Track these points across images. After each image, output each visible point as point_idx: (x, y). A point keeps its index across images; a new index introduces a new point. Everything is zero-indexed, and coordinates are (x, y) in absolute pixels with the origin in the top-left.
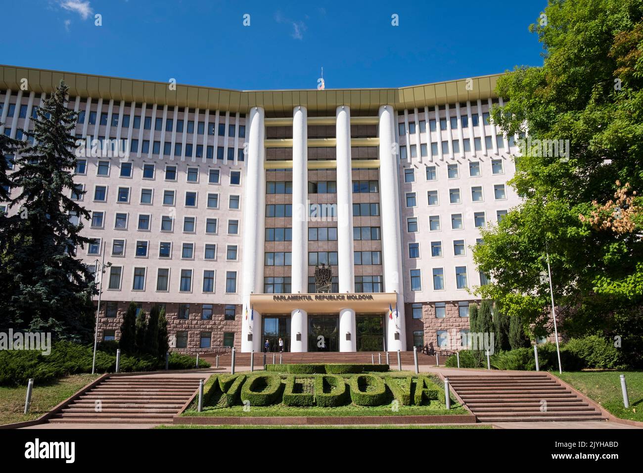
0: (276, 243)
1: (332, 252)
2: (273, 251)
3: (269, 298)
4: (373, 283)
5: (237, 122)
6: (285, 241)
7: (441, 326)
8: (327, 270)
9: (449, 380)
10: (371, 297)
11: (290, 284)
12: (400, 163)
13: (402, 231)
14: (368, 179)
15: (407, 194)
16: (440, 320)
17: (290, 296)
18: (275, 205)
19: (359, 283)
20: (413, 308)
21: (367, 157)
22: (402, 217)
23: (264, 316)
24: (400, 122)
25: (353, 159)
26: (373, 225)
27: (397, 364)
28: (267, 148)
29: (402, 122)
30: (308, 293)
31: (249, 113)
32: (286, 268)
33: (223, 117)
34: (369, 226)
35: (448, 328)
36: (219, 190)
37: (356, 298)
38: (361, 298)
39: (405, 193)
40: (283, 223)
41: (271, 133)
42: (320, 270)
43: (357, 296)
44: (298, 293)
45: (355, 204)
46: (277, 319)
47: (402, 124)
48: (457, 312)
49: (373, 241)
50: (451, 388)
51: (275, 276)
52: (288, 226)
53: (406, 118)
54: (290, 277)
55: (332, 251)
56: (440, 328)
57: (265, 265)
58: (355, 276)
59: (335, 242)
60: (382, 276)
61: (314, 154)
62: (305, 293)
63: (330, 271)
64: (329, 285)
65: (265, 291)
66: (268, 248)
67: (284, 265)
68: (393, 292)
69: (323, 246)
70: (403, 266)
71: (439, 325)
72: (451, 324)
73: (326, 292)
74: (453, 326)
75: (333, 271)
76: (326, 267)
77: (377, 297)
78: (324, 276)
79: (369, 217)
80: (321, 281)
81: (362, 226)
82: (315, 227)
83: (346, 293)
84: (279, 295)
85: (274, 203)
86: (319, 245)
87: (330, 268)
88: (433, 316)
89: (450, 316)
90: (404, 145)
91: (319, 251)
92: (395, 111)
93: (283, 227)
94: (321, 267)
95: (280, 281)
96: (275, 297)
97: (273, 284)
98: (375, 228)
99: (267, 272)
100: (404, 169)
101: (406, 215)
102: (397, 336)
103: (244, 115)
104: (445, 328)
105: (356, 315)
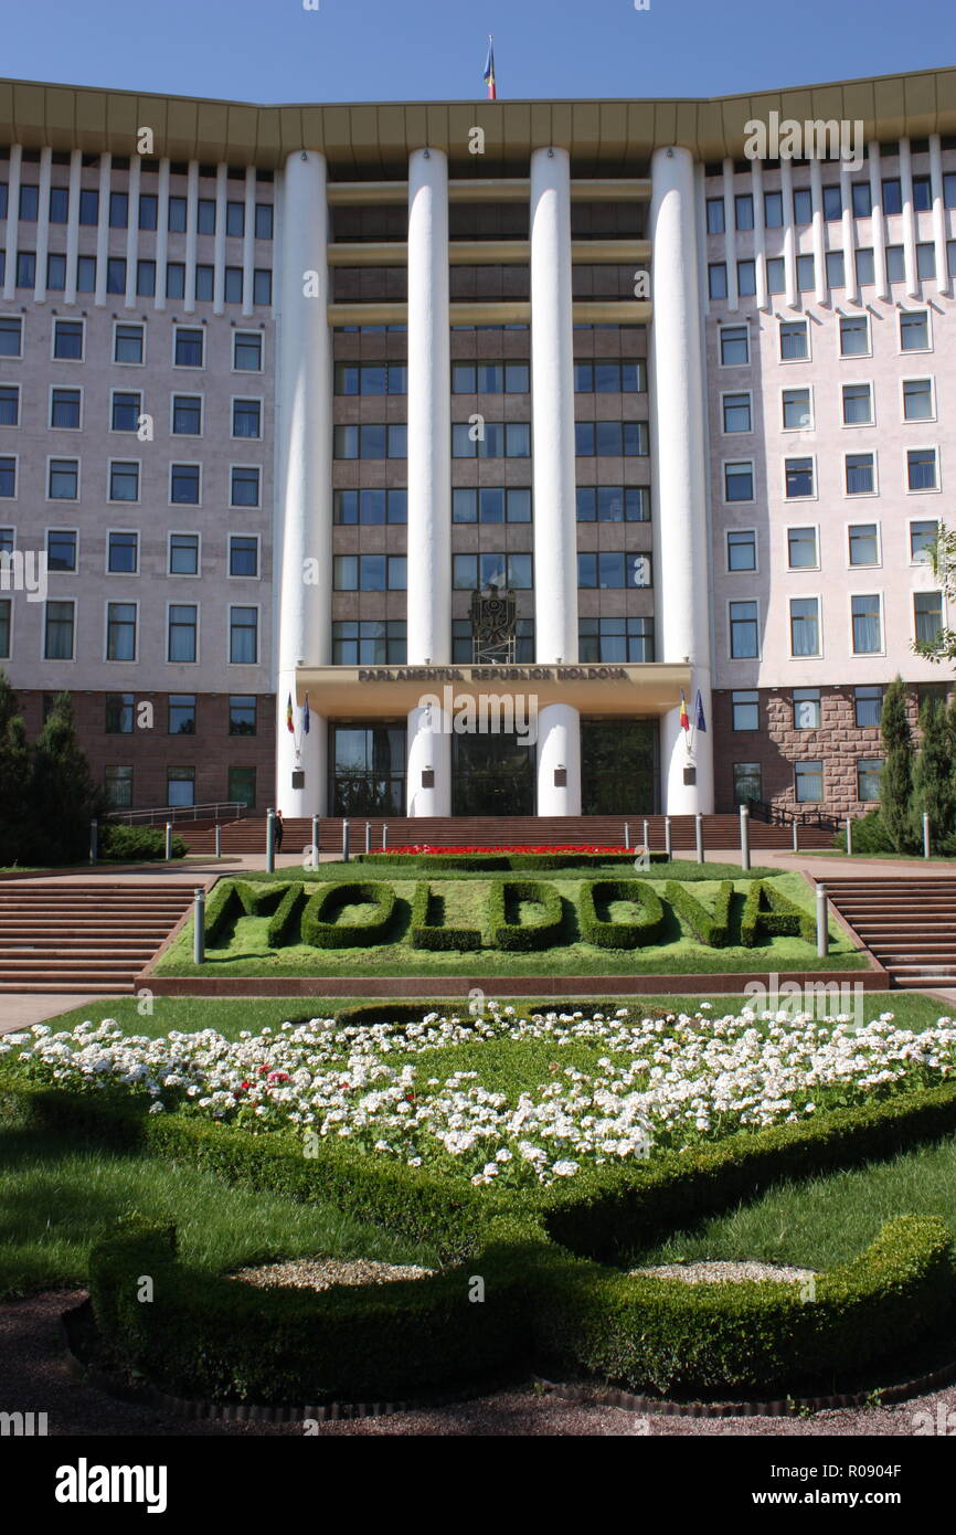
0: (364, 529)
1: (517, 553)
2: (356, 552)
3: (348, 675)
4: (628, 637)
5: (250, 193)
6: (387, 523)
7: (806, 750)
8: (504, 601)
9: (825, 888)
10: (622, 675)
11: (404, 639)
12: (707, 312)
13: (710, 499)
14: (618, 355)
15: (725, 397)
16: (804, 736)
17: (405, 672)
18: (359, 425)
19: (591, 639)
20: (734, 704)
21: (616, 293)
22: (712, 459)
23: (334, 725)
24: (710, 195)
25: (576, 298)
26: (632, 482)
27: (694, 848)
28: (336, 268)
29: (717, 194)
30: (453, 663)
31: (282, 167)
32: (392, 597)
33: (210, 180)
34: (620, 482)
35: (826, 754)
36: (203, 385)
37: (581, 676)
38: (593, 675)
39: (721, 394)
40: (380, 476)
41: (345, 224)
42: (484, 602)
43: (586, 671)
44: (423, 663)
45: (581, 422)
46: (370, 733)
47: (715, 201)
48: (850, 714)
49: (629, 525)
50: (831, 906)
51: (364, 618)
52: (397, 484)
53: (728, 185)
54: (403, 622)
55: (517, 550)
56: (804, 755)
57: (334, 590)
58: (580, 619)
59: (524, 527)
60: (653, 618)
61: (466, 285)
62: (443, 660)
63: (513, 606)
64: (509, 642)
65: (335, 658)
66: (343, 543)
67: (387, 589)
68: (682, 661)
69: (491, 536)
70: (709, 592)
71: (802, 746)
72: (834, 745)
73: (502, 659)
74: (838, 749)
75: (520, 604)
76: (501, 595)
77: (639, 673)
78: (497, 617)
79: (620, 459)
80: (488, 633)
81: (600, 483)
82: (471, 485)
83: (555, 662)
84: (374, 668)
85: (356, 421)
86: (482, 535)
87: (511, 596)
88: (787, 725)
89: (831, 723)
90: (721, 260)
91: (481, 551)
92: (696, 162)
93: (383, 485)
94: (486, 594)
95: (376, 630)
96: (362, 674)
97: (358, 640)
98: (635, 491)
99: (341, 609)
100: (719, 327)
101: (722, 454)
102: (690, 776)
103: (269, 173)
104: (818, 754)
105: (582, 721)
